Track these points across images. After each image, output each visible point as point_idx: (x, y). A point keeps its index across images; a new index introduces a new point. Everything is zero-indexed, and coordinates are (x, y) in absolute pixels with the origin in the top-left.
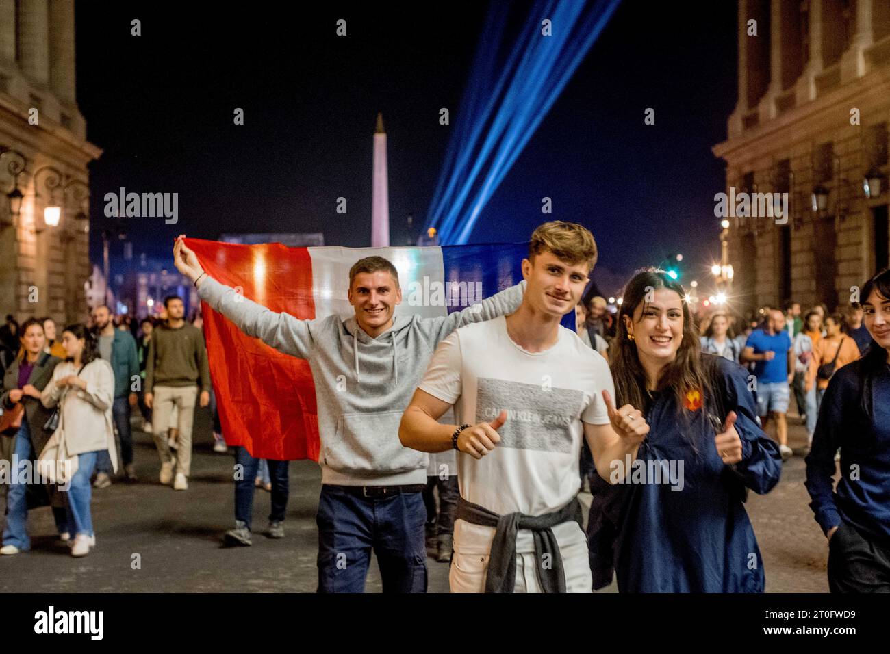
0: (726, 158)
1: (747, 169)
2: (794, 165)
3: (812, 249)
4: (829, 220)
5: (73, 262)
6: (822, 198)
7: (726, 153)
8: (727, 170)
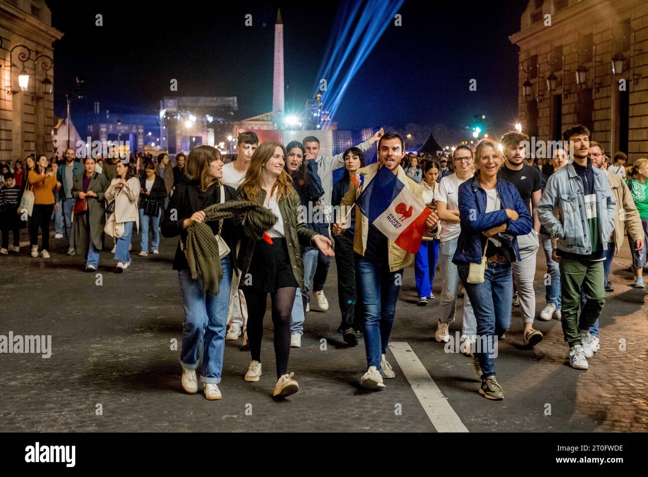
0: (518, 44)
1: (533, 53)
2: (565, 50)
3: (576, 112)
4: (589, 91)
5: (42, 115)
6: (583, 75)
7: (518, 41)
8: (519, 53)
